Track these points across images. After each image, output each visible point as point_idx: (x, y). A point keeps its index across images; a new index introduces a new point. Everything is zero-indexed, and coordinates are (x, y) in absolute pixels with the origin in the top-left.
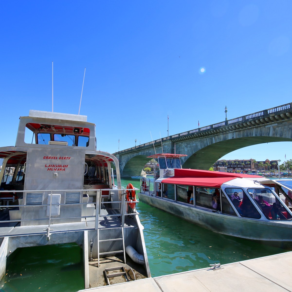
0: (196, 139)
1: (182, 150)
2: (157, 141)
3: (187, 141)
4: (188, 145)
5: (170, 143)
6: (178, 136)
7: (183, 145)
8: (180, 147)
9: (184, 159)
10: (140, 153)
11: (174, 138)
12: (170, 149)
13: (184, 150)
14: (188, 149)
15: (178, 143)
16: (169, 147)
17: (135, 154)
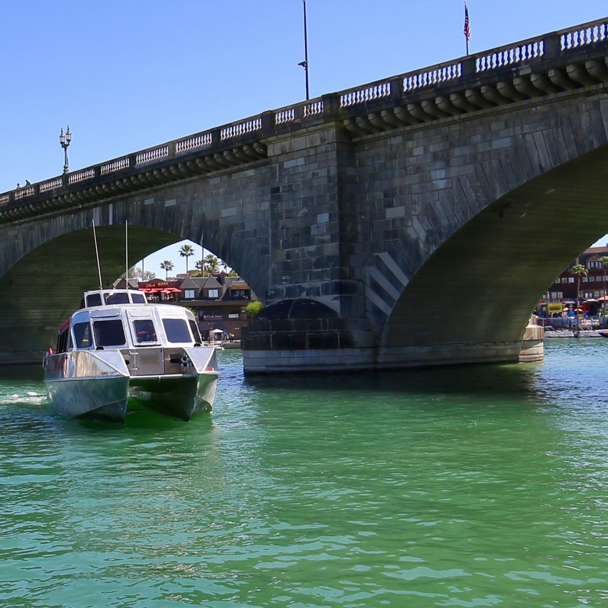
0: (518, 108)
1: (408, 181)
2: (225, 135)
3: (443, 125)
4: (452, 145)
5: (323, 140)
6: (386, 90)
7: (419, 151)
8: (396, 163)
9: (423, 235)
10: (97, 213)
11: (358, 109)
12: (329, 178)
13: (426, 180)
14: (454, 172)
15: (378, 139)
16: (315, 165)
17: (61, 221)
